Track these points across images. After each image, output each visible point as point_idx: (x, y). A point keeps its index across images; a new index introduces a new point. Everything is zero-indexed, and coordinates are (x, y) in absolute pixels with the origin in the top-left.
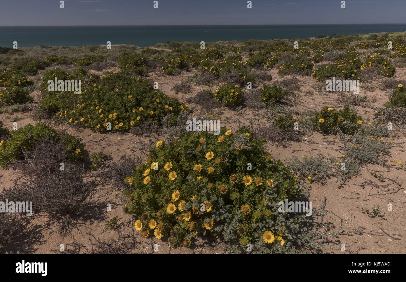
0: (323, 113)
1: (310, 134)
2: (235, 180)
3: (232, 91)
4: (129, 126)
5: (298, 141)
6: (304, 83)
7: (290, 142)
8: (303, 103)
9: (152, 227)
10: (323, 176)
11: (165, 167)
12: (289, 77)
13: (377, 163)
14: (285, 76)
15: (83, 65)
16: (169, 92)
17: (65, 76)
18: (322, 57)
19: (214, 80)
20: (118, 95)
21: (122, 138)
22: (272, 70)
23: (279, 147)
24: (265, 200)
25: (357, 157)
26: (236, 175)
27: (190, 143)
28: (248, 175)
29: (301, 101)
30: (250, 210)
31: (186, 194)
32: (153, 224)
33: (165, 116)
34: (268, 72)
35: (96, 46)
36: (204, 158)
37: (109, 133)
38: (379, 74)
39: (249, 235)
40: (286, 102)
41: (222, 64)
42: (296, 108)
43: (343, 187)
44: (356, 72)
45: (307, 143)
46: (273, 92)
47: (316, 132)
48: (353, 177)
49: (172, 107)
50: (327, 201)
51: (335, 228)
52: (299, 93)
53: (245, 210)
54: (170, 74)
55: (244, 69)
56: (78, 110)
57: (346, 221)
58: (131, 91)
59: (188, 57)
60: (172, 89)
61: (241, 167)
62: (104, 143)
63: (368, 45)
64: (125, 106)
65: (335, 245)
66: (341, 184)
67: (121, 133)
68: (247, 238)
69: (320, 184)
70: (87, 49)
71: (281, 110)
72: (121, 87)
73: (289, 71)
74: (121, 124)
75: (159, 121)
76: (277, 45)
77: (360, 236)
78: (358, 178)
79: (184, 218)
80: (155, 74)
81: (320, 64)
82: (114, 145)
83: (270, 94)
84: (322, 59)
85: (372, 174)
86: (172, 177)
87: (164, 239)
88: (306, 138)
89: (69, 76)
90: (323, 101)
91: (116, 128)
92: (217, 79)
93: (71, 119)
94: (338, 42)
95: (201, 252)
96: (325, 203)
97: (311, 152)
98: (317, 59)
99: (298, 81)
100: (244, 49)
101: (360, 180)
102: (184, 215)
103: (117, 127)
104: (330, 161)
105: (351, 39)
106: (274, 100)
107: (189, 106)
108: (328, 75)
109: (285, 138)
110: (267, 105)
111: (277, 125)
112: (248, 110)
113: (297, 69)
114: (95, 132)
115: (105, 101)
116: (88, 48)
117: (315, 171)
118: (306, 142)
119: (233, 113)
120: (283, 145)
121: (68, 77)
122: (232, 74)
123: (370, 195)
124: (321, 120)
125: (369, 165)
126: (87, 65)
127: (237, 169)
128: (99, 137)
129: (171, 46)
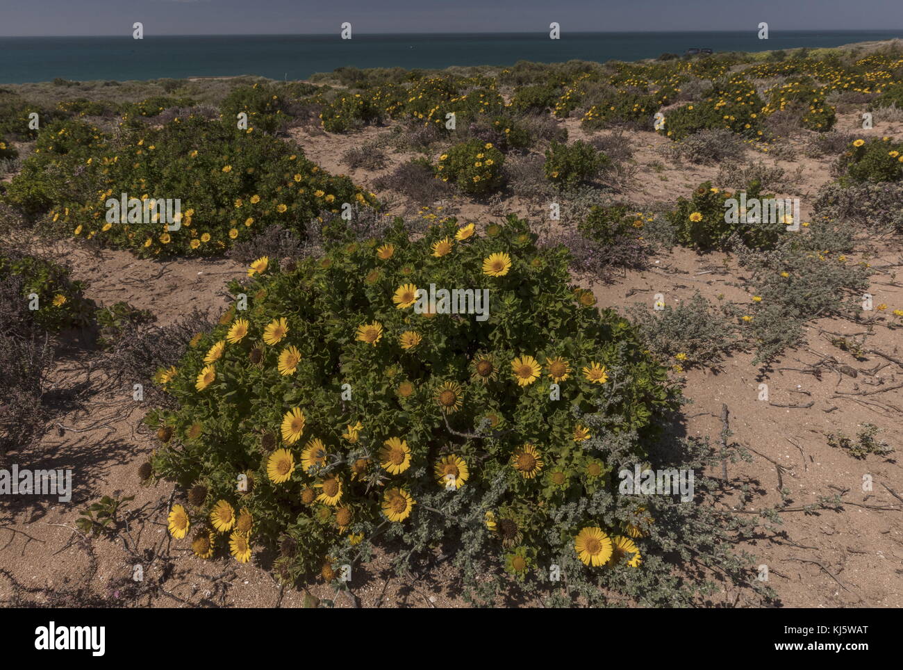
0: (699, 198)
1: (665, 252)
2: (487, 373)
3: (480, 156)
4: (227, 240)
5: (639, 267)
6: (640, 145)
7: (619, 272)
8: (641, 186)
9: (222, 525)
10: (715, 350)
11: (265, 336)
12: (606, 133)
13: (839, 315)
14: (597, 133)
15: (141, 114)
16: (334, 167)
17: (90, 134)
18: (676, 93)
19: (439, 141)
20: (197, 166)
21: (208, 271)
22: (568, 122)
23: (594, 283)
24: (582, 429)
25: (792, 301)
26: (489, 356)
27: (348, 261)
28: (526, 353)
29: (638, 182)
30: (539, 465)
31: (330, 420)
32: (225, 518)
33: (315, 217)
34: (560, 125)
35: (179, 80)
36: (391, 303)
37: (176, 260)
38: (802, 126)
39: (533, 541)
40: (604, 183)
41: (455, 102)
42: (626, 197)
43: (768, 378)
44: (755, 119)
45: (661, 272)
46: (574, 158)
47: (679, 246)
48: (788, 351)
49: (336, 196)
50: (730, 417)
51: (763, 493)
52: (631, 165)
53: (524, 463)
54: (339, 129)
55: (508, 113)
56: (97, 205)
57: (790, 469)
58: (231, 157)
59: (382, 96)
60: (341, 161)
61: (502, 331)
62: (161, 285)
63: (770, 72)
64: (216, 192)
65: (773, 545)
66: (761, 370)
67: (209, 260)
68: (524, 549)
69: (708, 370)
70: (160, 87)
71: (594, 201)
72: (205, 147)
73: (607, 120)
74: (206, 237)
75: (301, 228)
76: (578, 72)
77: (840, 515)
78: (801, 354)
79: (322, 497)
80: (304, 131)
81: (671, 107)
82: (187, 287)
83: (568, 163)
84: (675, 97)
85: (834, 343)
86: (287, 363)
87: (264, 561)
88: (657, 262)
89: (99, 135)
90: (687, 182)
91: (194, 247)
92: (445, 138)
93: (80, 227)
94: (705, 66)
95: (382, 596)
96: (727, 422)
97: (674, 293)
98: (665, 97)
99: (627, 140)
100: (505, 80)
101: (806, 359)
102: (320, 486)
103: (196, 244)
104: (722, 314)
105: (731, 62)
106: (578, 178)
107: (379, 197)
108: (694, 126)
109: (608, 261)
110: (561, 190)
111: (588, 229)
112: (517, 202)
113: (623, 116)
114: (141, 258)
115: (164, 181)
116: (162, 85)
117: (693, 338)
118: (658, 270)
119: (483, 209)
120: (605, 279)
121: (97, 137)
122: (480, 123)
123: (838, 394)
124: (696, 216)
125: (820, 321)
126: (149, 116)
127: (490, 337)
128: (151, 270)
129: (346, 78)
